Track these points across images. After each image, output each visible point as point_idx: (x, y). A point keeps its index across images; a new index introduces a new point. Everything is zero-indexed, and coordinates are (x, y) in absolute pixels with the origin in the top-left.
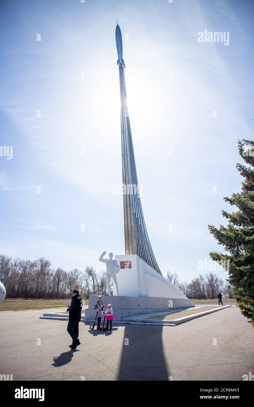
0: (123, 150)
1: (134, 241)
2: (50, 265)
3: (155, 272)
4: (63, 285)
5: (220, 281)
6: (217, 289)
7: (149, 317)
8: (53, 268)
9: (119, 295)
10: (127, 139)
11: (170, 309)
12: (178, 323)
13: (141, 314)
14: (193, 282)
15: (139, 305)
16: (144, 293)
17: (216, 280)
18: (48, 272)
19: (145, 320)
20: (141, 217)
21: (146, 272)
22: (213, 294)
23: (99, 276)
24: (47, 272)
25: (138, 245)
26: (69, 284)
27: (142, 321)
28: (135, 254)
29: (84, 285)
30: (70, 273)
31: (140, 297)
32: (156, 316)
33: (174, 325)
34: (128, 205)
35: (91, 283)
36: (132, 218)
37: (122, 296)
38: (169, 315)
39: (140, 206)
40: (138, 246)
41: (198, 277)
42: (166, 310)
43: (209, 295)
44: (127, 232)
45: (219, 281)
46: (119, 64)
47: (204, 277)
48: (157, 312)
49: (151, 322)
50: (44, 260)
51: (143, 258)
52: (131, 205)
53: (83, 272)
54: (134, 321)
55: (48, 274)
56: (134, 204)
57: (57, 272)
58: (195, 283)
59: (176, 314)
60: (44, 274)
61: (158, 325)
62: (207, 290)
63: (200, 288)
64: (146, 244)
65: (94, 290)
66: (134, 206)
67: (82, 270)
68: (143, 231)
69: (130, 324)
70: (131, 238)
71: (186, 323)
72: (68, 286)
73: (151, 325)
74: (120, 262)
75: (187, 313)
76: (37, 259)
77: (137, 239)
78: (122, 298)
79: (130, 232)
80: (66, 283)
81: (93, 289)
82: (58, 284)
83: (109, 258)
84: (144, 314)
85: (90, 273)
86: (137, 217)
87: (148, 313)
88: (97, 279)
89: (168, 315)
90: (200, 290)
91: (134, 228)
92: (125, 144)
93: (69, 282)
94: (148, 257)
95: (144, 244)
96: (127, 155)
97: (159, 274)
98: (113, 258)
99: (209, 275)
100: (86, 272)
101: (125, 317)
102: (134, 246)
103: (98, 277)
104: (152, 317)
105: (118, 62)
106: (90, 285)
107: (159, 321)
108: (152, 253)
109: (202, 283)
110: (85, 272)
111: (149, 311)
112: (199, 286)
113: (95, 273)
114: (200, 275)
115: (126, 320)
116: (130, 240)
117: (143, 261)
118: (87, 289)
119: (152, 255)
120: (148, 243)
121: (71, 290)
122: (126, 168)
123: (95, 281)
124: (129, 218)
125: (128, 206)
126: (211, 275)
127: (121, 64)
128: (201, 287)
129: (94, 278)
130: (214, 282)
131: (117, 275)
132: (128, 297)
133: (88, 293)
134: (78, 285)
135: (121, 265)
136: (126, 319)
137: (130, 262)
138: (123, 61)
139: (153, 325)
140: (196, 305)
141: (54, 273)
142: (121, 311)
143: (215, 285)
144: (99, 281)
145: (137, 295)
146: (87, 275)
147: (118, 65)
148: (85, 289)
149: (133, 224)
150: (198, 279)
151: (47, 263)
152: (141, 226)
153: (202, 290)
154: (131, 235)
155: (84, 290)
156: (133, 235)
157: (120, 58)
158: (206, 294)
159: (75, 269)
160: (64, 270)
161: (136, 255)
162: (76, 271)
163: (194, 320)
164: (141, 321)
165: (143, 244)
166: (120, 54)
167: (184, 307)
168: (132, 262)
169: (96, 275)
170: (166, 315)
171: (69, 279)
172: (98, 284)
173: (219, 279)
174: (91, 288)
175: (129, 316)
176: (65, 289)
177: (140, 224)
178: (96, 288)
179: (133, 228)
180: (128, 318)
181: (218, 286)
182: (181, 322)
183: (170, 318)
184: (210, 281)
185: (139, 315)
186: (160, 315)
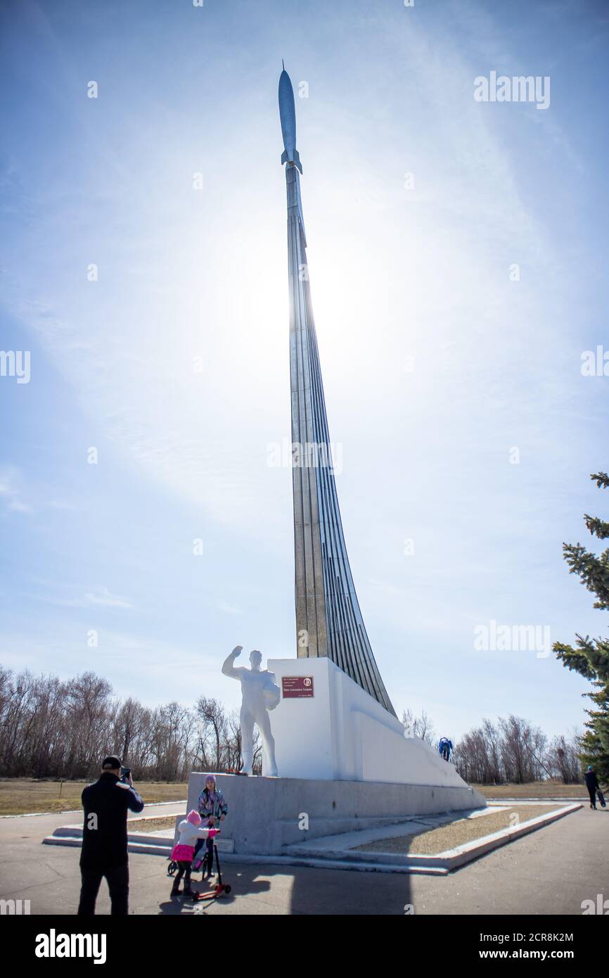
0: (294, 376)
1: (323, 621)
2: (109, 691)
3: (377, 707)
4: (139, 743)
5: (537, 737)
6: (530, 756)
7: (364, 843)
8: (115, 700)
9: (276, 775)
10: (304, 347)
11: (420, 815)
12: (454, 866)
13: (341, 832)
14: (469, 740)
15: (334, 804)
16: (348, 770)
17: (527, 735)
18: (102, 709)
19: (353, 853)
20: (340, 556)
21: (354, 708)
22: (520, 773)
23: (231, 722)
24: (99, 709)
25: (332, 631)
26: (154, 742)
27: (344, 856)
28: (324, 656)
29: (192, 746)
30: (159, 713)
31: (339, 779)
32: (386, 839)
33: (443, 870)
34: (307, 521)
35: (211, 739)
36: (318, 557)
37: (287, 779)
38: (423, 836)
39: (340, 526)
40: (333, 635)
41: (480, 725)
42: (409, 818)
43: (509, 773)
44: (303, 596)
45: (532, 738)
46: (285, 163)
47: (496, 728)
48: (385, 826)
49: (372, 861)
50: (95, 678)
51: (346, 670)
52: (315, 521)
53: (190, 711)
54: (322, 857)
55: (101, 715)
56: (321, 519)
57: (124, 710)
58: (473, 743)
59: (440, 833)
60: (92, 716)
61: (394, 872)
62: (503, 761)
63: (485, 755)
64: (355, 629)
65: (218, 759)
66: (322, 524)
67: (189, 705)
68: (347, 595)
69: (307, 866)
70: (313, 613)
71: (476, 863)
72: (151, 749)
73: (372, 871)
74: (283, 679)
75: (472, 830)
76: (76, 677)
77: (329, 614)
78: (286, 783)
79: (311, 596)
80: (146, 739)
81: (216, 755)
82: (127, 743)
83: (249, 667)
84: (349, 831)
85: (209, 713)
86: (330, 555)
87: (360, 830)
88: (225, 731)
89: (419, 833)
90: (487, 761)
91: (322, 585)
92: (300, 362)
93: (156, 737)
94: (360, 667)
95: (348, 631)
96: (304, 390)
97: (388, 714)
98: (263, 667)
99: (508, 722)
100: (199, 710)
101: (295, 843)
102: (320, 635)
103: (229, 725)
104: (373, 844)
105: (285, 157)
106: (208, 745)
107: (396, 858)
108: (371, 657)
109: (491, 743)
110: (195, 712)
111: (363, 822)
112: (484, 751)
113: (222, 715)
114: (486, 722)
115: (296, 853)
116: (312, 617)
117: (346, 675)
118: (200, 755)
119: (370, 662)
120: (360, 629)
121: (159, 757)
122: (303, 424)
123: (221, 734)
124: (309, 556)
125: (307, 524)
126: (513, 722)
127: (291, 163)
128: (489, 753)
129: (218, 727)
130: (521, 739)
131: (272, 714)
132: (304, 781)
133: (203, 765)
134: (176, 744)
135: (284, 688)
136: (295, 848)
137: (311, 679)
138: (296, 154)
139: (380, 871)
140: (488, 803)
141: (118, 712)
142: (283, 823)
143: (525, 747)
144: (231, 735)
145: (328, 776)
146: (202, 719)
147: (282, 164)
148: (196, 757)
149: (318, 573)
150: (481, 733)
151: (101, 686)
152: (339, 580)
153: (490, 759)
154: (313, 605)
155: (194, 758)
156: (321, 603)
157: (290, 148)
158: (502, 770)
159: (170, 702)
160: (142, 706)
161: (326, 658)
162: (174, 708)
163: (497, 852)
164: (340, 856)
165: (346, 630)
166: (289, 139)
167: (458, 809)
168: (314, 680)
169: (225, 720)
170: (413, 835)
171: (157, 729)
172: (228, 743)
173: (533, 733)
174: (210, 752)
175: (304, 840)
176: (144, 754)
177: (338, 575)
178: (224, 753)
179: (319, 584)
180: (302, 847)
181: (531, 752)
182: (462, 862)
183: (428, 845)
184: (510, 739)
185: (333, 835)
186: (394, 837)
